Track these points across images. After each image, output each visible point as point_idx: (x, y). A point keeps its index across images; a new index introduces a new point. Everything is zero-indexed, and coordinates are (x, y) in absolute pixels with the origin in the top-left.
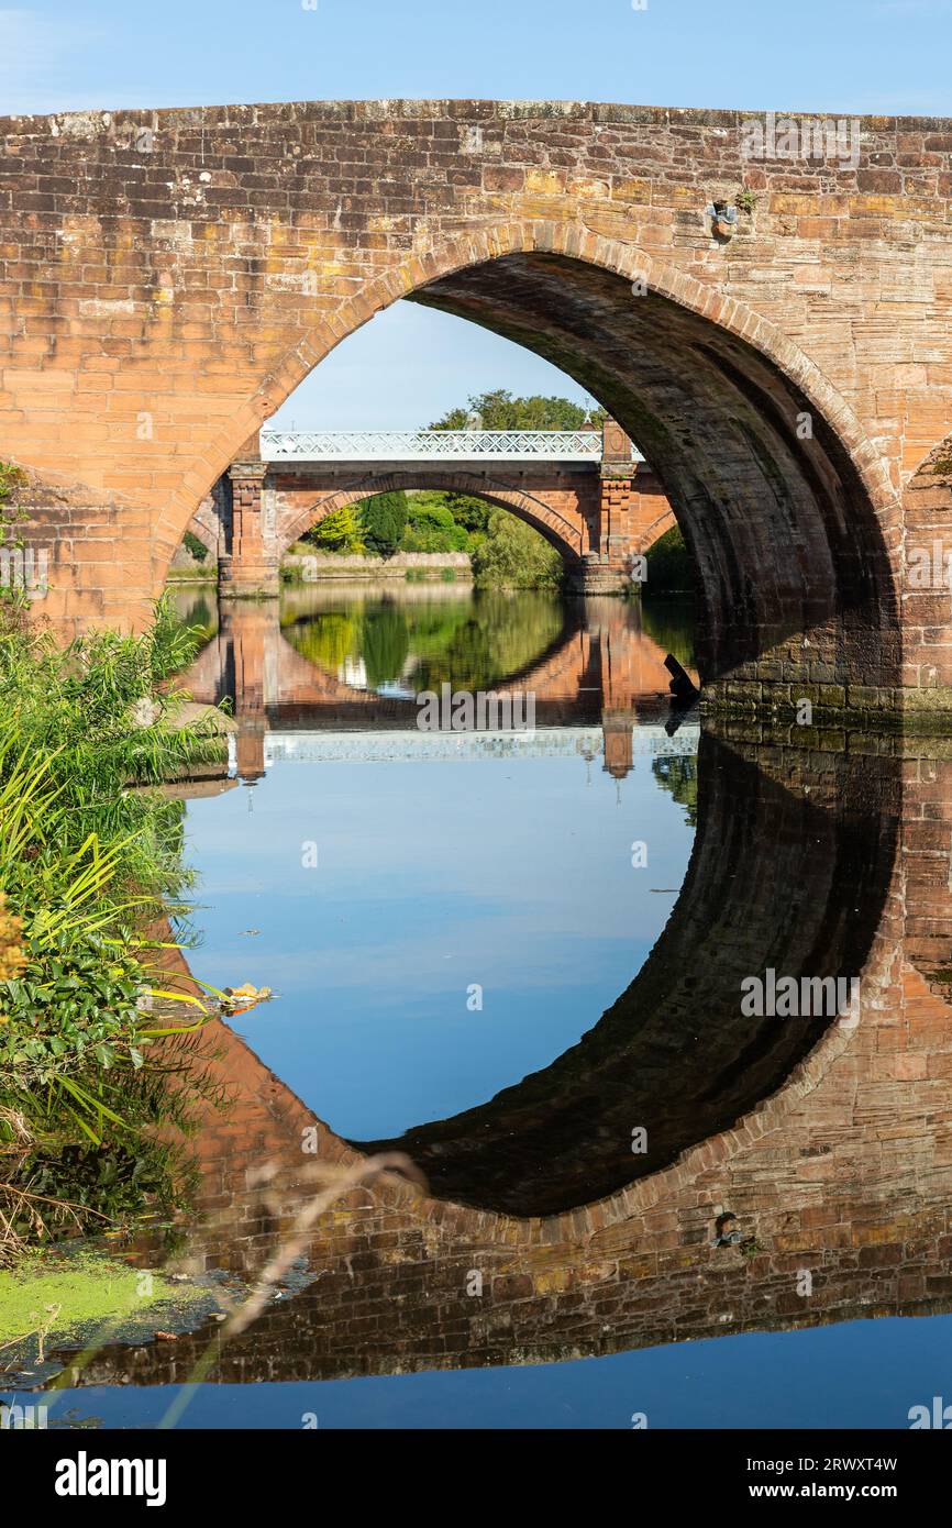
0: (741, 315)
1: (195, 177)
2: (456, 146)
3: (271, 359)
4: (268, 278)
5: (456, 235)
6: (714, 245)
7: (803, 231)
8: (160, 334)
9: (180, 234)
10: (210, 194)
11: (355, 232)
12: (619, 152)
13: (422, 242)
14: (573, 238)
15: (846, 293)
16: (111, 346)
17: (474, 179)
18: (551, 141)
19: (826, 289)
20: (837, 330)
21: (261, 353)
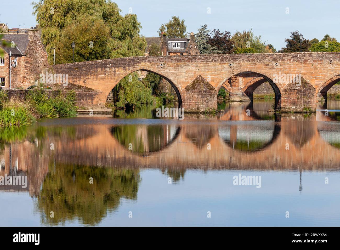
0: (164, 74)
1: (109, 65)
2: (134, 61)
3: (117, 79)
4: (116, 73)
5: (134, 68)
6: (161, 68)
7: (171, 66)
8: (106, 78)
9: (108, 70)
10: (111, 66)
11: (124, 68)
12: (151, 60)
13: (131, 69)
14: (146, 68)
15: (176, 72)
16: (102, 79)
17: (136, 63)
18: (144, 59)
19: (173, 71)
20: (174, 75)
21: (116, 79)
